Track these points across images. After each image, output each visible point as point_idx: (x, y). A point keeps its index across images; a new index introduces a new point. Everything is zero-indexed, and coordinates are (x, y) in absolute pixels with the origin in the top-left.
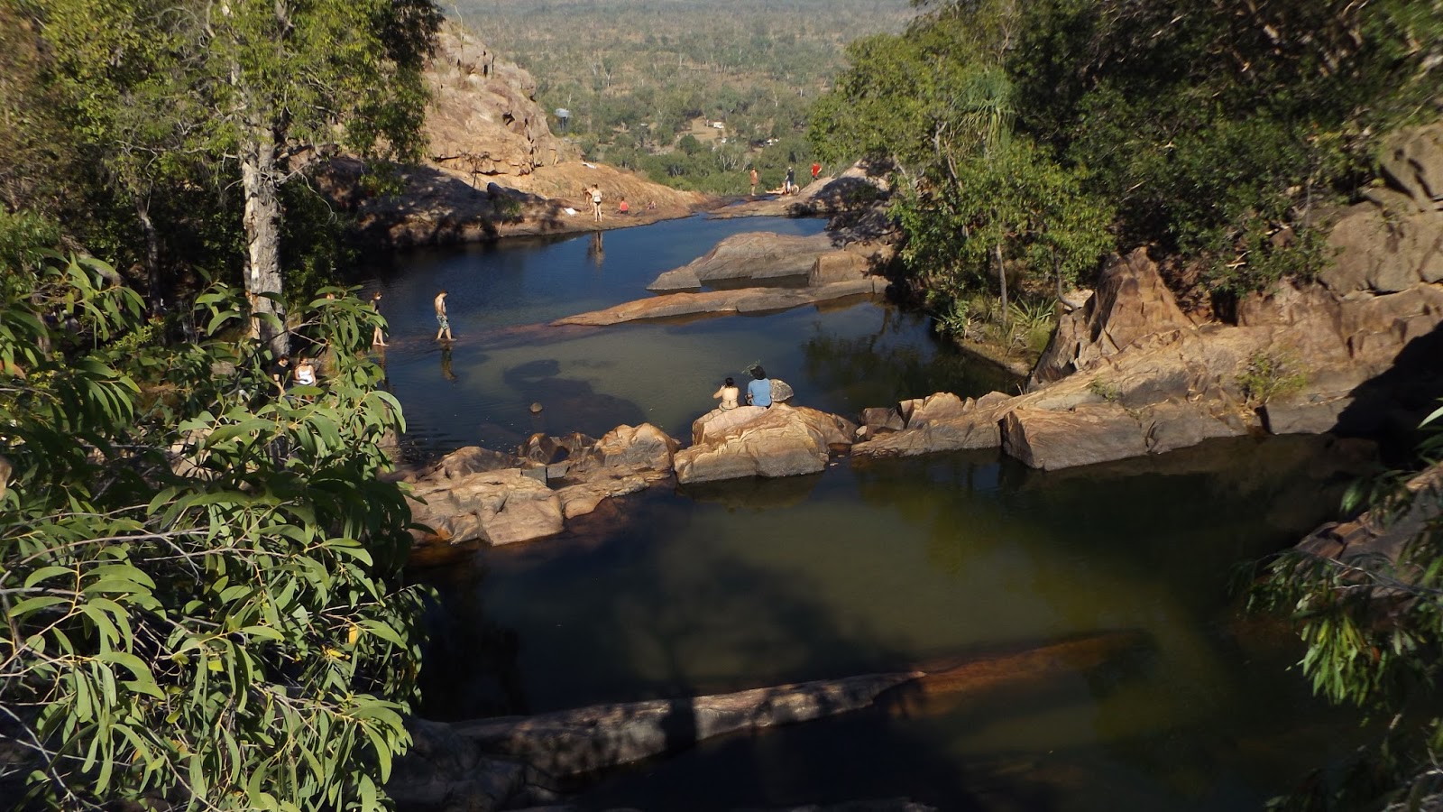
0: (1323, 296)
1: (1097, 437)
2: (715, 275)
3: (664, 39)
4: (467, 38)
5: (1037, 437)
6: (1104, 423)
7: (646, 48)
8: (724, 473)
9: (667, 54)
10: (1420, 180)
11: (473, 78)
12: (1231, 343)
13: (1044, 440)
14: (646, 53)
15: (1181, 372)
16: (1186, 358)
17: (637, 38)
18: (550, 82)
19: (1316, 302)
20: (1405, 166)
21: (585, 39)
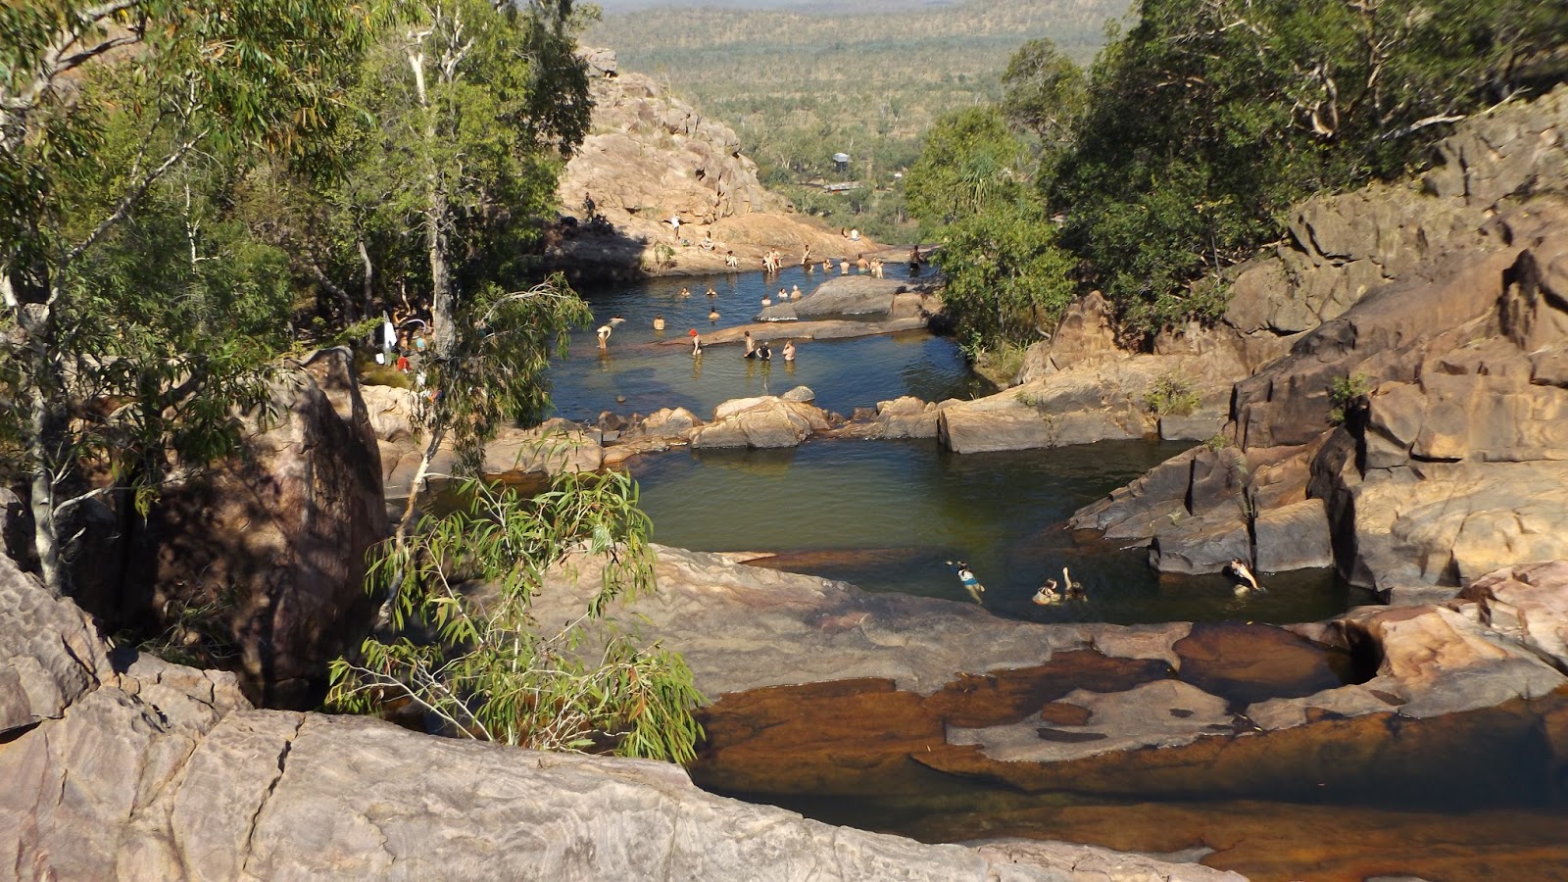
0: (1229, 333)
1: (1009, 432)
2: (811, 310)
3: (962, 78)
4: (675, 101)
5: (957, 429)
6: (1019, 422)
7: (941, 87)
8: (723, 443)
9: (962, 93)
10: (1313, 242)
11: (676, 137)
12: (1145, 367)
13: (961, 431)
14: (939, 94)
15: (1095, 388)
16: (1102, 378)
17: (932, 77)
18: (834, 125)
19: (1224, 338)
20: (1304, 229)
21: (877, 79)
